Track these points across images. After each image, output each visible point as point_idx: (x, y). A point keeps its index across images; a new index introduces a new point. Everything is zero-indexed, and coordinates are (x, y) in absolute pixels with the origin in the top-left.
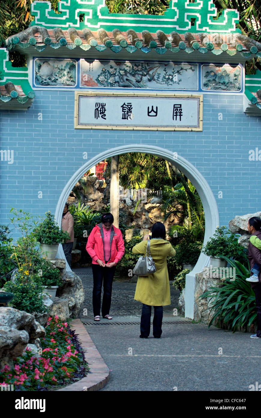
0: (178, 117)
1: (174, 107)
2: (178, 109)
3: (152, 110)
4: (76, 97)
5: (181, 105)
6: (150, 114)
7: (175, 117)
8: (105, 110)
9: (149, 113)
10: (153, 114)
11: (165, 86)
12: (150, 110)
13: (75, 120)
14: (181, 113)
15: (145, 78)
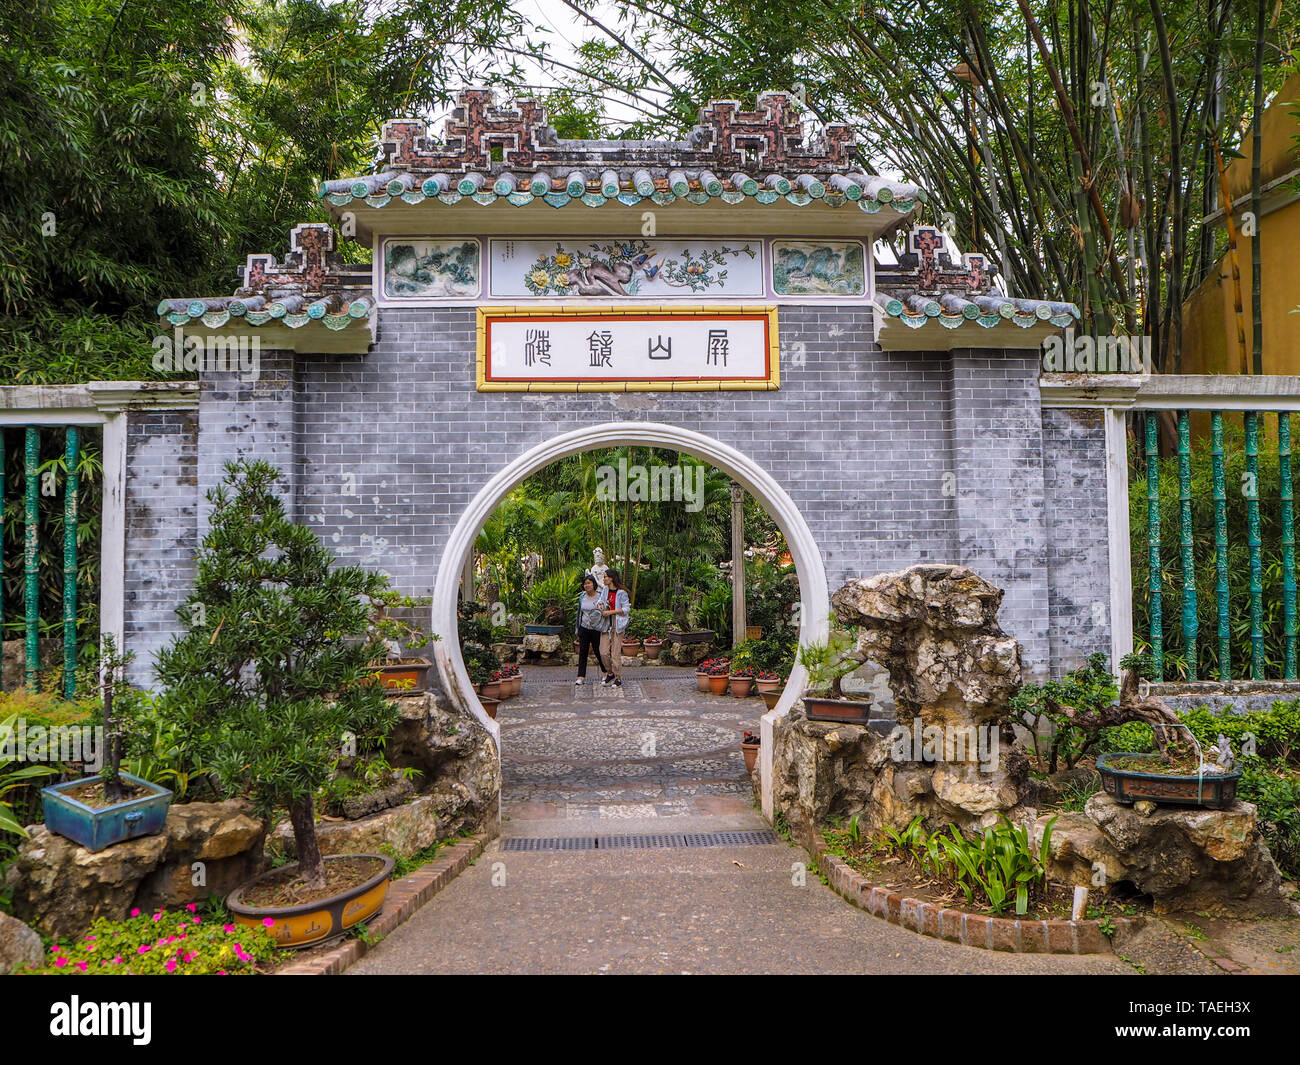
0: (720, 358)
1: (710, 336)
2: (718, 341)
3: (660, 345)
4: (481, 322)
5: (725, 332)
6: (654, 354)
7: (712, 357)
8: (548, 346)
9: (651, 351)
10: (660, 353)
11: (688, 290)
12: (655, 345)
13: (480, 368)
14: (725, 349)
15: (640, 274)
